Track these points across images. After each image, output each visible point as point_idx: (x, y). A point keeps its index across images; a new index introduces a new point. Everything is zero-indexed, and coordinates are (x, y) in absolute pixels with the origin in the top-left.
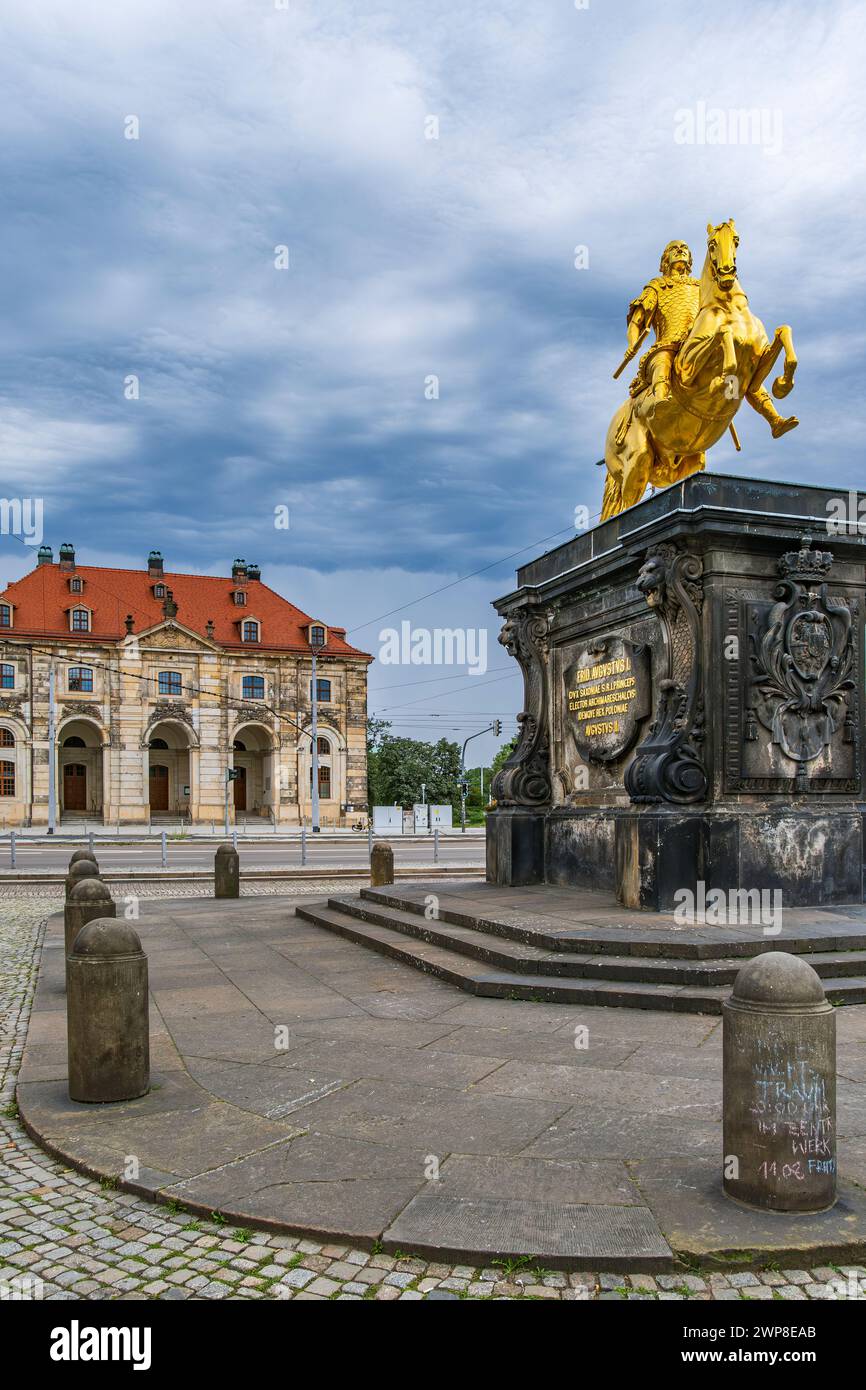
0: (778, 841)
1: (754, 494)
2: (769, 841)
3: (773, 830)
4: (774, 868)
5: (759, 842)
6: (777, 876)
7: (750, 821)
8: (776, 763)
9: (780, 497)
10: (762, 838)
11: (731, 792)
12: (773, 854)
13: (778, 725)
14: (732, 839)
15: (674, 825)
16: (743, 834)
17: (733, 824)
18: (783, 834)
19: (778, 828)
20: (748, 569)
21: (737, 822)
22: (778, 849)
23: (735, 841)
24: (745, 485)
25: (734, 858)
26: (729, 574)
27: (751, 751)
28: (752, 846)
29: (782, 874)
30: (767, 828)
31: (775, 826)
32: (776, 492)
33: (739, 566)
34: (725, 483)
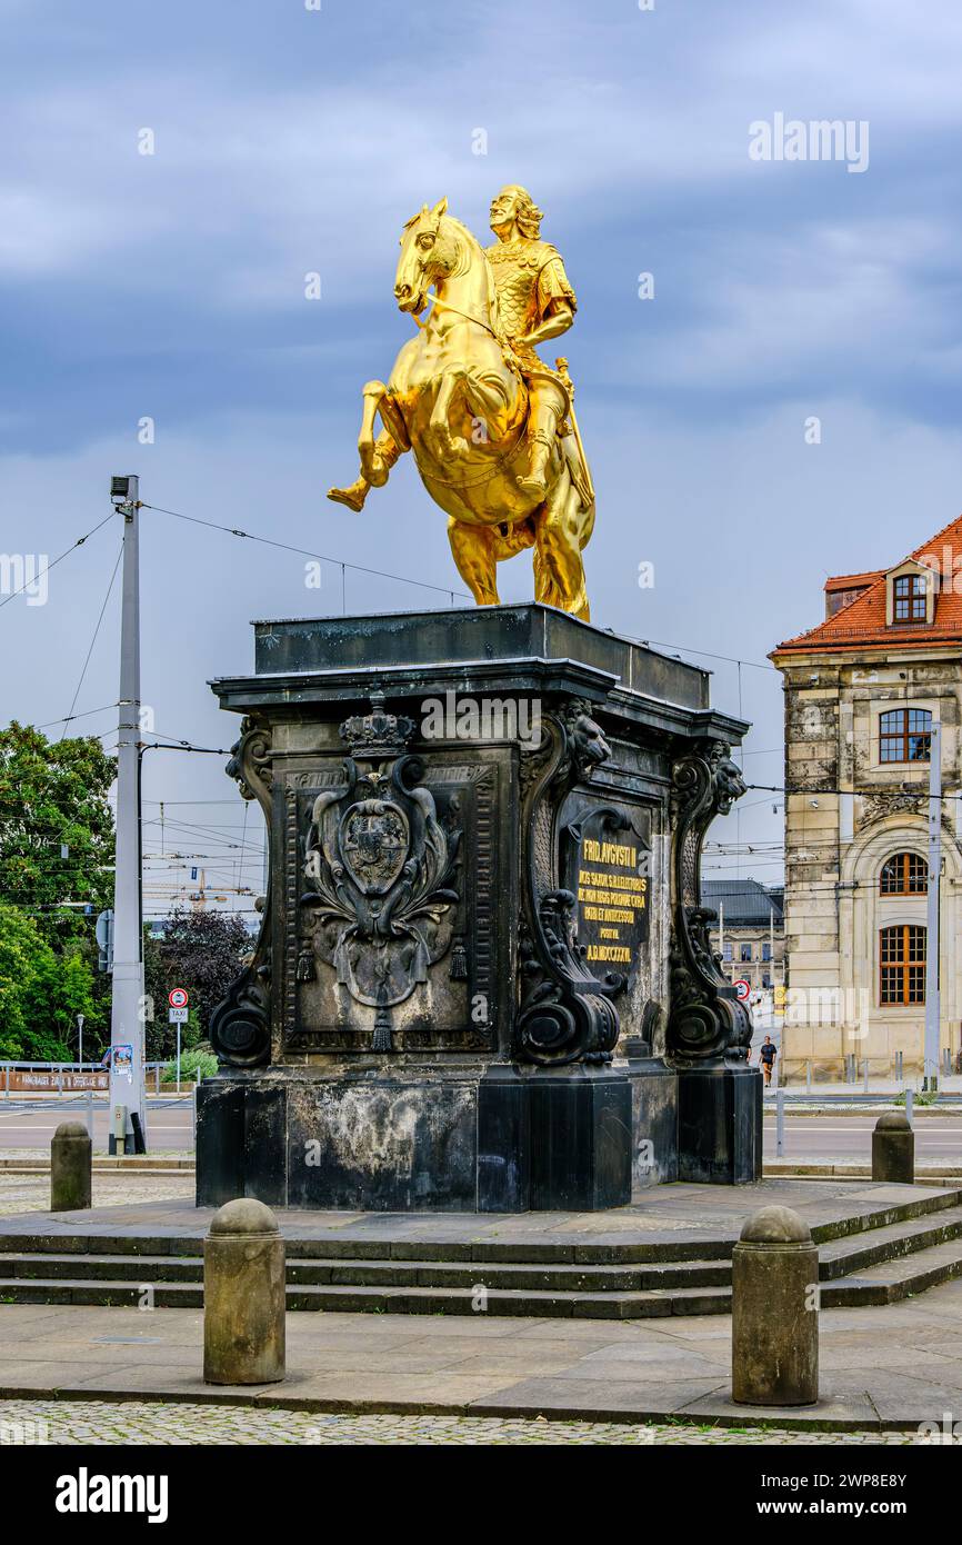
0: (343, 1119)
1: (334, 637)
2: (330, 1118)
3: (336, 1103)
4: (337, 1156)
5: (315, 1119)
6: (341, 1168)
7: (302, 1090)
8: (345, 1010)
9: (374, 635)
10: (319, 1114)
11: (294, 1049)
12: (337, 1136)
13: (342, 958)
14: (276, 1114)
15: (217, 1095)
16: (292, 1109)
17: (277, 1095)
18: (352, 1109)
19: (345, 1102)
20: (324, 744)
21: (283, 1092)
22: (344, 1130)
23: (279, 1118)
24: (320, 628)
25: (279, 1140)
26: (293, 755)
27: (309, 995)
28: (304, 1126)
29: (349, 1164)
30: (327, 1100)
31: (340, 1098)
32: (368, 629)
33: (311, 740)
34: (291, 631)
